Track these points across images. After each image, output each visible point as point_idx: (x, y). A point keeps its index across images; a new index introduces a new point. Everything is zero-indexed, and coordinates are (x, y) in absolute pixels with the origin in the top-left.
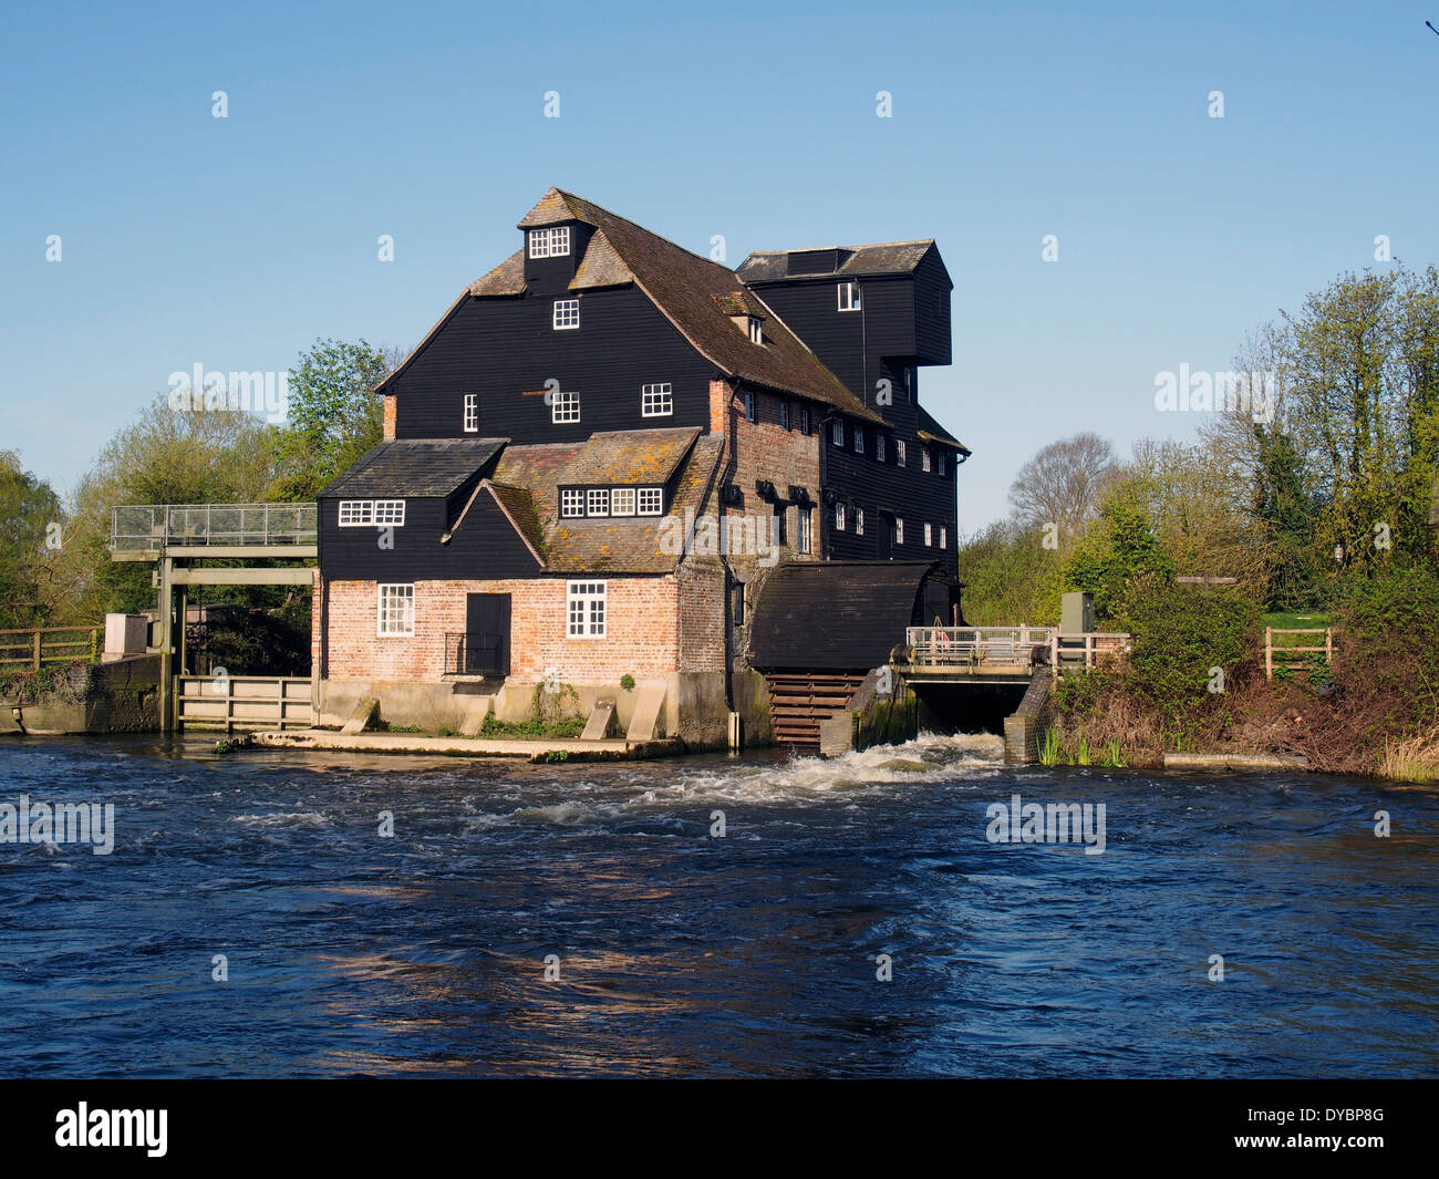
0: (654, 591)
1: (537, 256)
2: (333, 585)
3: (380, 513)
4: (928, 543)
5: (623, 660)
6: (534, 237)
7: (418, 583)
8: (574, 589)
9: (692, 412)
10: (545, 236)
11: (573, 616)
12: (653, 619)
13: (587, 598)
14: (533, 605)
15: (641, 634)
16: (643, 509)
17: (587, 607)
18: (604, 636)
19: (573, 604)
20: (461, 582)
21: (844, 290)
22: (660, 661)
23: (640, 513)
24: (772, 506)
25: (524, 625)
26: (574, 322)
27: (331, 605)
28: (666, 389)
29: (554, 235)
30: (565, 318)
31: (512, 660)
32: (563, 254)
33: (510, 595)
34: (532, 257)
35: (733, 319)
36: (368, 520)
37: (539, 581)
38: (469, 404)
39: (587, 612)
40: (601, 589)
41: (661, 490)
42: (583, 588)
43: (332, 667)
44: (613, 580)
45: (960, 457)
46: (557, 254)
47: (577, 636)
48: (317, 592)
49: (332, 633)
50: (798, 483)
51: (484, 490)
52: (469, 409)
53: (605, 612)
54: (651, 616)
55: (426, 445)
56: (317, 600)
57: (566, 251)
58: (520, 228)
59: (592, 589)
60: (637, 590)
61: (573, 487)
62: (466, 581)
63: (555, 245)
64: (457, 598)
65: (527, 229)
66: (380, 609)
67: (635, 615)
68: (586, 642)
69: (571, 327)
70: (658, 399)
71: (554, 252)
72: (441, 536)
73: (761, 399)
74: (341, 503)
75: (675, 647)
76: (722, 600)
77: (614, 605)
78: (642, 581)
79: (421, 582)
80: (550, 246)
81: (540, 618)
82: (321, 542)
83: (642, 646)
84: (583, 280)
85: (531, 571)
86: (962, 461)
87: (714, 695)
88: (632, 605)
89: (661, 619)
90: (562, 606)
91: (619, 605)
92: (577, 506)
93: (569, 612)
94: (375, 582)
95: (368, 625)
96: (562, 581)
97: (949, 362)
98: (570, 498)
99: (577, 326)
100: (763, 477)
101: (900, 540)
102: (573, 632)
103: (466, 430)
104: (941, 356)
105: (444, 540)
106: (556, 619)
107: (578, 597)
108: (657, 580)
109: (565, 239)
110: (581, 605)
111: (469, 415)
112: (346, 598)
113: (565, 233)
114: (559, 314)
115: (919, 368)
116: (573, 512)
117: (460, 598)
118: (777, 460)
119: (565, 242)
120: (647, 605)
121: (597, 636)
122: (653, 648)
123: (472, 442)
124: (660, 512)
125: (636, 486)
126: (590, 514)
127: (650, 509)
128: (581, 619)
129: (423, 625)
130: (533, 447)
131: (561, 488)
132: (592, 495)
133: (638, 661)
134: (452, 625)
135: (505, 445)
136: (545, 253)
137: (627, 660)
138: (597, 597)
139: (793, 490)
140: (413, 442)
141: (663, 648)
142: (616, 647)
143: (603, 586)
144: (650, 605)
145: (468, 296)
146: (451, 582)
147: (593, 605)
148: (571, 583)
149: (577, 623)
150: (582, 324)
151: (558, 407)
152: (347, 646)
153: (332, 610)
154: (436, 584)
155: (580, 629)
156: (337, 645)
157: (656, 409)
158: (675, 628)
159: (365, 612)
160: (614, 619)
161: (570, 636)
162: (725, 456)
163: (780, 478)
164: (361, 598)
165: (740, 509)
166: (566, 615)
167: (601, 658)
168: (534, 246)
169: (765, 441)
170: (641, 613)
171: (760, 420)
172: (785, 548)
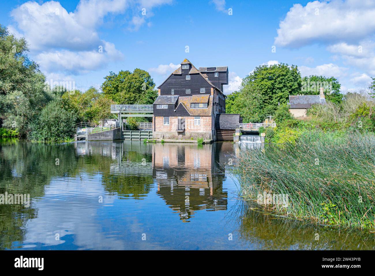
0: (208, 119)
1: (184, 69)
2: (156, 117)
4: (224, 111)
5: (203, 128)
8: (195, 118)
9: (208, 92)
14: (188, 120)
15: (206, 125)
18: (200, 125)
20: (177, 117)
21: (216, 74)
22: (209, 129)
24: (216, 106)
25: (187, 123)
26: (189, 78)
28: (204, 89)
29: (186, 65)
33: (185, 119)
34: (182, 69)
36: (162, 108)
37: (190, 117)
38: (172, 90)
39: (197, 121)
40: (199, 118)
41: (207, 104)
42: (197, 118)
43: (156, 129)
44: (201, 117)
48: (153, 118)
49: (156, 124)
53: (200, 121)
54: (208, 122)
55: (166, 96)
59: (198, 118)
60: (205, 118)
61: (193, 103)
63: (186, 67)
65: (182, 65)
66: (164, 121)
68: (197, 126)
69: (189, 79)
72: (174, 110)
73: (215, 90)
74: (157, 105)
75: (211, 127)
78: (206, 117)
79: (171, 117)
80: (185, 67)
81: (190, 122)
82: (154, 110)
84: (191, 72)
85: (188, 115)
86: (226, 99)
87: (214, 133)
88: (204, 120)
90: (193, 120)
94: (163, 117)
95: (162, 123)
96: (193, 117)
97: (228, 84)
98: (192, 105)
103: (172, 94)
108: (209, 117)
110: (196, 120)
111: (172, 92)
112: (158, 119)
113: (188, 65)
114: (187, 77)
115: (223, 85)
116: (193, 107)
117: (177, 119)
118: (216, 99)
119: (188, 67)
122: (208, 127)
123: (174, 96)
124: (207, 107)
125: (203, 103)
126: (196, 107)
127: (205, 107)
129: (171, 123)
130: (183, 97)
131: (191, 103)
132: (196, 104)
133: (205, 129)
134: (175, 123)
135: (178, 97)
140: (164, 96)
145: (172, 74)
146: (175, 117)
147: (198, 120)
148: (195, 117)
149: (196, 123)
150: (191, 79)
151: (187, 91)
152: (158, 126)
153: (156, 121)
154: (173, 117)
155: (196, 124)
156: (157, 126)
157: (203, 92)
158: (211, 124)
159: (161, 121)
160: (202, 122)
161: (194, 125)
162: (213, 99)
163: (216, 102)
164: (161, 119)
165: (214, 106)
166: (194, 122)
167: (200, 128)
168: (183, 67)
169: (215, 96)
170: (206, 122)
171: (215, 93)
172: (217, 112)
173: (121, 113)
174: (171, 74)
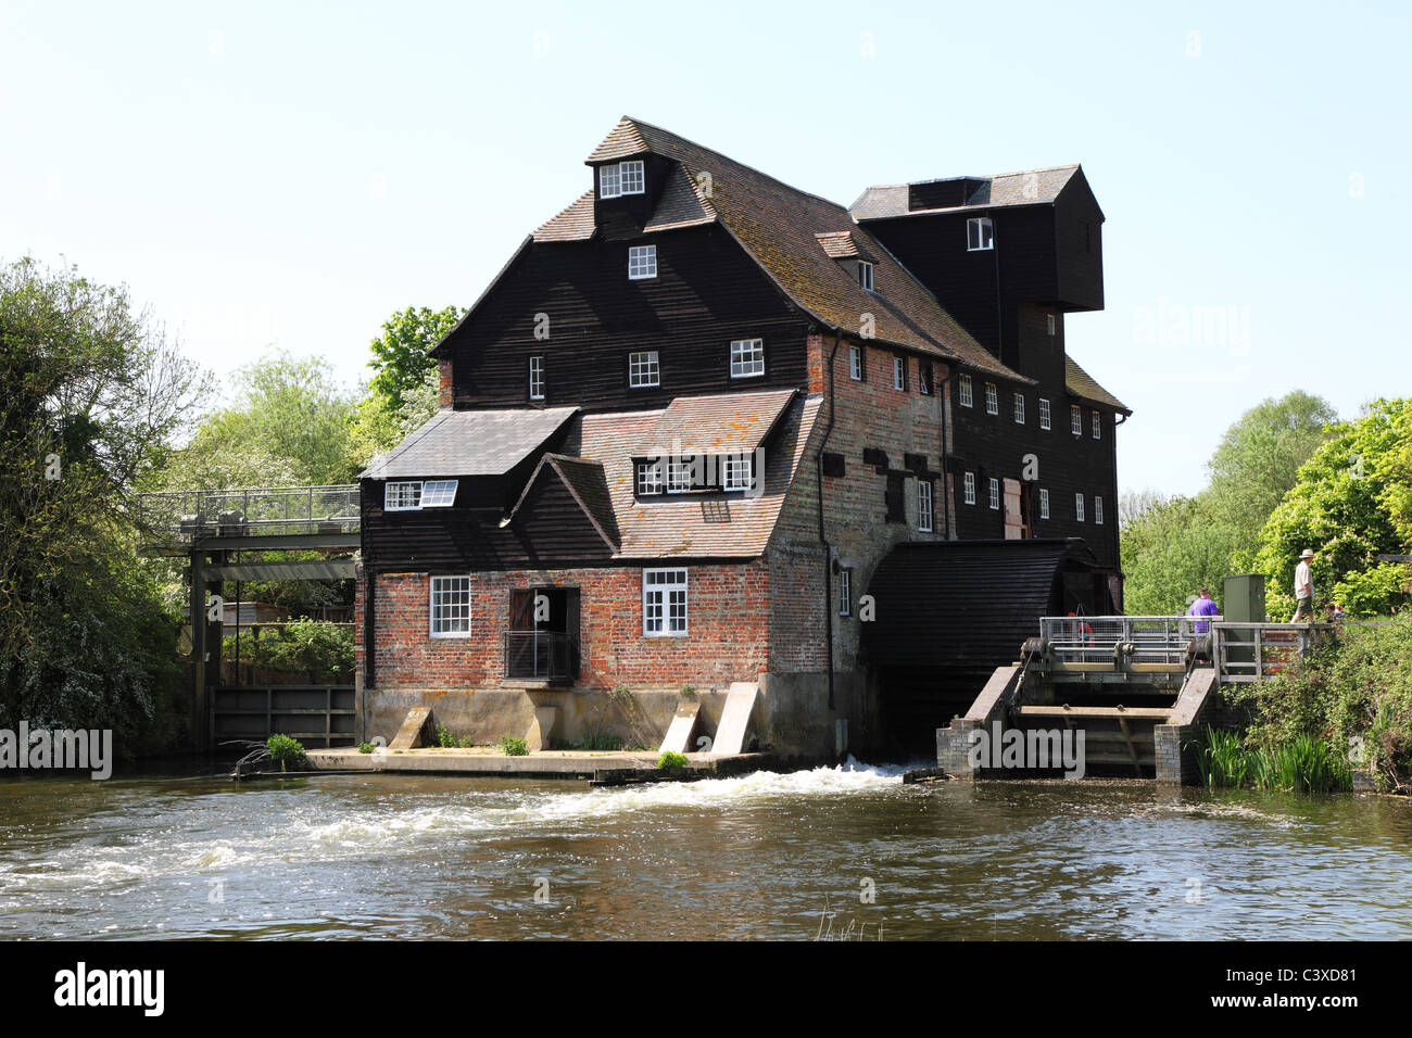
0: (741, 579)
1: (609, 196)
2: (379, 578)
4: (1081, 517)
5: (707, 660)
6: (605, 174)
7: (476, 575)
8: (651, 579)
9: (787, 373)
10: (617, 172)
11: (651, 609)
12: (743, 612)
13: (666, 589)
14: (605, 598)
15: (727, 630)
17: (666, 598)
18: (684, 633)
19: (650, 595)
21: (974, 228)
22: (750, 662)
24: (885, 477)
25: (597, 621)
26: (651, 272)
27: (376, 601)
28: (756, 345)
29: (626, 170)
30: (643, 265)
31: (582, 662)
32: (636, 192)
33: (579, 586)
34: (602, 197)
35: (840, 263)
36: (417, 503)
37: (612, 570)
38: (534, 367)
39: (666, 604)
40: (681, 578)
42: (661, 579)
43: (380, 673)
44: (695, 568)
45: (1119, 417)
46: (631, 193)
47: (655, 634)
48: (361, 588)
49: (380, 634)
50: (918, 450)
51: (547, 466)
52: (535, 374)
53: (686, 603)
54: (739, 608)
55: (486, 416)
56: (361, 596)
57: (639, 188)
58: (587, 163)
59: (671, 578)
60: (722, 578)
62: (529, 572)
63: (627, 183)
65: (596, 165)
66: (432, 605)
67: (720, 606)
68: (665, 639)
69: (647, 276)
70: (748, 357)
71: (627, 190)
72: (500, 521)
73: (870, 353)
74: (387, 484)
75: (765, 644)
76: (824, 588)
77: (696, 596)
78: (728, 568)
79: (479, 574)
80: (622, 183)
81: (612, 613)
82: (366, 525)
83: (729, 644)
84: (662, 221)
86: (1122, 422)
87: (816, 699)
88: (716, 596)
89: (750, 611)
90: (638, 598)
91: (702, 596)
93: (646, 605)
94: (427, 574)
95: (420, 624)
96: (638, 569)
97: (1102, 308)
99: (655, 275)
100: (873, 444)
101: (1045, 515)
102: (650, 628)
103: (533, 397)
104: (1092, 299)
105: (503, 524)
106: (631, 614)
107: (655, 588)
108: (745, 567)
109: (639, 174)
110: (659, 595)
111: (535, 380)
112: (395, 593)
113: (639, 168)
114: (635, 263)
115: (1066, 315)
116: (651, 489)
118: (890, 424)
119: (639, 178)
120: (735, 595)
121: (679, 633)
122: (742, 645)
123: (539, 412)
128: (659, 612)
129: (480, 623)
130: (607, 416)
131: (636, 462)
133: (727, 661)
135: (577, 416)
136: (617, 192)
137: (713, 661)
138: (677, 587)
139: (909, 459)
140: (471, 414)
141: (754, 645)
142: (699, 645)
143: (684, 574)
144: (738, 595)
145: (529, 244)
147: (673, 595)
148: (647, 571)
149: (654, 618)
150: (659, 272)
151: (635, 369)
152: (397, 647)
153: (380, 609)
154: (495, 575)
155: (659, 624)
156: (384, 649)
157: (747, 369)
158: (764, 624)
159: (416, 609)
160: (696, 613)
161: (647, 633)
162: (826, 422)
163: (894, 445)
164: (411, 594)
165: (845, 482)
166: (642, 609)
167: (683, 658)
168: (605, 184)
169: (874, 403)
170: (727, 604)
171: (869, 379)
172: (902, 526)
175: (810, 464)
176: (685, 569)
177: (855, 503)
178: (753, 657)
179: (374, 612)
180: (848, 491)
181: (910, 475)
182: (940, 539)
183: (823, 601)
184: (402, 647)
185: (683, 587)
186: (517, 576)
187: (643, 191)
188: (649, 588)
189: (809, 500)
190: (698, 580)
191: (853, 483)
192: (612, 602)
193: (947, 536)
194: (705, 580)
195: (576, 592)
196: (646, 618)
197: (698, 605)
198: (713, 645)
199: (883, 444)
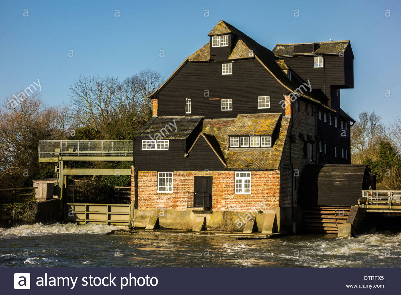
0: (270, 176)
1: (215, 46)
2: (139, 172)
3: (158, 145)
4: (343, 157)
5: (257, 203)
6: (214, 39)
7: (175, 172)
8: (238, 175)
9: (276, 107)
10: (218, 39)
11: (237, 185)
12: (270, 187)
13: (243, 179)
14: (221, 181)
15: (265, 193)
16: (263, 144)
17: (243, 182)
18: (250, 193)
19: (237, 181)
20: (192, 172)
21: (316, 59)
22: (273, 203)
23: (262, 146)
24: (303, 143)
25: (218, 189)
26: (230, 72)
27: (138, 180)
28: (267, 98)
29: (222, 38)
30: (227, 70)
31: (213, 202)
32: (226, 46)
33: (212, 177)
34: (213, 47)
35: (284, 70)
36: (154, 148)
37: (224, 172)
38: (187, 103)
39: (243, 184)
40: (248, 175)
41: (270, 137)
42: (241, 175)
43: (139, 204)
44: (254, 172)
45: (352, 123)
46: (223, 46)
47: (239, 193)
48: (133, 175)
49: (140, 191)
50: (310, 134)
51: (201, 137)
52: (187, 105)
53: (250, 184)
54: (269, 186)
55: (170, 118)
56: (133, 178)
57: (227, 45)
58: (209, 35)
59: (245, 175)
60: (263, 176)
61: (235, 136)
62: (194, 172)
63: (222, 42)
64: (190, 178)
65: (211, 36)
66: (158, 182)
67: (263, 185)
68: (243, 195)
69: (229, 74)
70: (264, 102)
71: (222, 45)
72: (184, 154)
73: (300, 102)
74: (143, 141)
75: (279, 198)
77: (254, 181)
78: (266, 172)
79: (176, 172)
81: (224, 186)
82: (134, 155)
83: (266, 197)
84: (235, 56)
85: (220, 168)
86: (352, 125)
87: (289, 215)
88: (261, 182)
89: (273, 187)
90: (233, 181)
91: (256, 181)
92: (236, 143)
94: (157, 171)
95: (154, 188)
96: (233, 172)
97: (353, 87)
98: (233, 140)
99: (231, 74)
100: (301, 132)
101: (336, 156)
102: (237, 191)
103: (186, 113)
104: (350, 85)
105: (185, 156)
106: (230, 187)
107: (239, 178)
108: (272, 172)
109: (227, 40)
110: (241, 181)
111: (187, 107)
112: (145, 178)
113: (227, 38)
114: (224, 69)
115: (341, 90)
116: (235, 145)
117: (191, 178)
118: (304, 125)
119: (227, 41)
120: (268, 181)
121: (248, 193)
122: (270, 198)
123: (189, 117)
124: (270, 146)
125: (260, 136)
126: (241, 146)
127: (266, 144)
128: (240, 186)
129: (176, 188)
130: (213, 120)
131: (230, 136)
132: (242, 139)
134: (188, 188)
135: (203, 119)
136: (218, 45)
138: (247, 178)
140: (165, 117)
141: (274, 198)
142: (255, 198)
143: (250, 174)
144: (269, 182)
145: (187, 61)
146: (188, 172)
147: (246, 181)
148: (236, 172)
149: (239, 188)
150: (233, 73)
151: (224, 104)
152: (145, 196)
153: (140, 183)
154: (182, 173)
155: (241, 190)
156: (141, 196)
157: (264, 106)
158: (278, 191)
159: (153, 183)
160: (254, 187)
161: (236, 193)
162: (291, 124)
163: (305, 132)
164: (151, 178)
165: (295, 145)
166: (234, 185)
167: (249, 202)
168: (214, 42)
169: (301, 118)
170: (265, 184)
171: (300, 110)
172: (307, 159)
173: (62, 163)
174: (186, 59)
175: (287, 138)
176: (250, 172)
177: (297, 151)
178: (274, 202)
179: (137, 184)
180: (296, 147)
181: (308, 142)
182: (315, 163)
183: (291, 184)
184: (147, 196)
185: (249, 178)
186: (190, 173)
187: (228, 46)
188: (237, 178)
189: (287, 150)
190: (255, 176)
191: (297, 145)
192: (224, 182)
193: (316, 163)
194: (258, 176)
195: (211, 178)
196: (236, 188)
197: (255, 184)
198: (260, 198)
199: (303, 132)
